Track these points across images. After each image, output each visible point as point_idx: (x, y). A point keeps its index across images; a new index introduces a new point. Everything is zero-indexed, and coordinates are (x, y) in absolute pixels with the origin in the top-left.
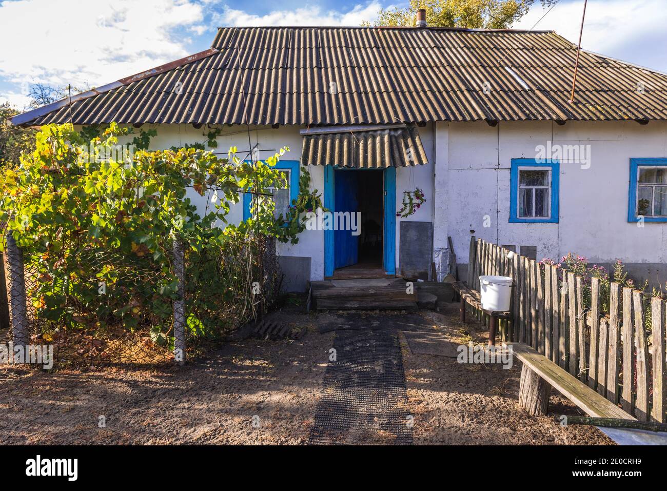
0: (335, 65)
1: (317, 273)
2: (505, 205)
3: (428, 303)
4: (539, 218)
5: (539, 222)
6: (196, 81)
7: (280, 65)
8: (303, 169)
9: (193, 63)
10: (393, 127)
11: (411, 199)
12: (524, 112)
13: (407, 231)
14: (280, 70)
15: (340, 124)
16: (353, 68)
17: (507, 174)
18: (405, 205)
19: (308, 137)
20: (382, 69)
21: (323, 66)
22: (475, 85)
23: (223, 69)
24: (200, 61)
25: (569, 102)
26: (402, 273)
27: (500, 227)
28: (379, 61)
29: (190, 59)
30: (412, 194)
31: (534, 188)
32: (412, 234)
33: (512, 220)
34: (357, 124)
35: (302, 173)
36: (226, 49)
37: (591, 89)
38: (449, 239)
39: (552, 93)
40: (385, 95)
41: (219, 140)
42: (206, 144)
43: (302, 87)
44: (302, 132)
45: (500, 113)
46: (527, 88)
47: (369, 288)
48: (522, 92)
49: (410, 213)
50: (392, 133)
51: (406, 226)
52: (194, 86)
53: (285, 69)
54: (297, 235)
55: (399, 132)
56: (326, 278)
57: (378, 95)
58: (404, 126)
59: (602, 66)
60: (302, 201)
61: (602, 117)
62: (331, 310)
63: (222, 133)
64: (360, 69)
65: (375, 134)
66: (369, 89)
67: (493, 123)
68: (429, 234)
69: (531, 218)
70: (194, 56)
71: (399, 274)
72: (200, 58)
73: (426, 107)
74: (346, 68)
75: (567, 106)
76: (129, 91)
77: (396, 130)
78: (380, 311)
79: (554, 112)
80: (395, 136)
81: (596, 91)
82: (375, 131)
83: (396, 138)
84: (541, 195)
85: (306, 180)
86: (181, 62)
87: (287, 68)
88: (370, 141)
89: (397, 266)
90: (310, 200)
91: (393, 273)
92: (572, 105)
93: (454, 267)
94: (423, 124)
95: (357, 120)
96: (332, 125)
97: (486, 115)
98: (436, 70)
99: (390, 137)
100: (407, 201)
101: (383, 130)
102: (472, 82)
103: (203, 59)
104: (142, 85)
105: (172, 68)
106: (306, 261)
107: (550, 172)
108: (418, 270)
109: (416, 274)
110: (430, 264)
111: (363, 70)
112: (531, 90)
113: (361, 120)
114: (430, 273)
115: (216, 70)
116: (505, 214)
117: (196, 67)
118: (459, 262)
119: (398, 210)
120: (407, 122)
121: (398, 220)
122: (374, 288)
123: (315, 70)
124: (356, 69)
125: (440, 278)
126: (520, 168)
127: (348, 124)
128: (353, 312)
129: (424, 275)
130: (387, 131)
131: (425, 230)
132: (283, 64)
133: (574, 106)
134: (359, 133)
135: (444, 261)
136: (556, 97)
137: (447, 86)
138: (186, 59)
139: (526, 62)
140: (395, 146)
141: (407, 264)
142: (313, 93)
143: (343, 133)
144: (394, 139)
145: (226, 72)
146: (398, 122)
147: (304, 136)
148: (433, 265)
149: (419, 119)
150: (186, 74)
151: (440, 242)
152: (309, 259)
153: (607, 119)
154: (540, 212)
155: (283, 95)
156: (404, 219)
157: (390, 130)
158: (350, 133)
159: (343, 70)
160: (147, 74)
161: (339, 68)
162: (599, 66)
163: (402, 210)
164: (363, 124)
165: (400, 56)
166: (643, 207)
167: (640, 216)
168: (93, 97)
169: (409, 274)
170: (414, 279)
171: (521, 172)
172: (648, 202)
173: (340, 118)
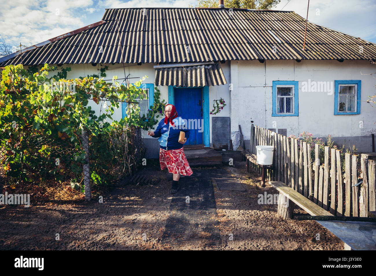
0: (173, 29)
2: (270, 107)
4: (288, 114)
5: (288, 116)
6: (93, 39)
8: (156, 88)
9: (90, 29)
10: (206, 63)
11: (218, 104)
12: (279, 55)
13: (216, 123)
14: (142, 33)
15: (176, 62)
16: (183, 31)
17: (270, 89)
18: (215, 107)
19: (159, 70)
20: (200, 31)
21: (166, 29)
22: (252, 40)
23: (109, 32)
24: (95, 28)
25: (303, 49)
26: (214, 146)
27: (267, 119)
28: (198, 27)
29: (89, 27)
30: (218, 101)
31: (285, 97)
32: (219, 124)
33: (273, 115)
34: (186, 62)
35: (155, 91)
36: (110, 21)
37: (314, 43)
38: (240, 126)
39: (294, 45)
40: (202, 46)
41: (107, 72)
42: (100, 75)
43: (154, 42)
44: (155, 67)
45: (266, 55)
46: (280, 42)
47: (195, 155)
48: (278, 44)
49: (217, 112)
50: (206, 67)
51: (215, 120)
52: (92, 42)
53: (144, 31)
54: (154, 126)
55: (210, 66)
57: (198, 46)
58: (213, 63)
59: (319, 31)
60: (156, 107)
61: (320, 58)
63: (109, 68)
64: (187, 31)
65: (196, 67)
66: (193, 43)
67: (262, 61)
68: (228, 124)
69: (284, 114)
70: (92, 25)
71: (212, 147)
72: (96, 26)
73: (225, 52)
74: (179, 30)
75: (301, 52)
76: (55, 46)
77: (208, 65)
78: (202, 167)
79: (295, 55)
81: (317, 44)
83: (209, 70)
84: (289, 101)
85: (157, 95)
86: (85, 29)
88: (194, 72)
89: (211, 142)
90: (160, 106)
91: (209, 146)
92: (304, 51)
93: (243, 142)
94: (223, 61)
95: (186, 60)
96: (172, 63)
97: (258, 57)
98: (230, 32)
99: (205, 69)
100: (216, 105)
101: (201, 65)
102: (250, 38)
104: (62, 42)
105: (79, 32)
107: (293, 88)
108: (223, 144)
109: (222, 146)
110: (229, 141)
111: (189, 32)
112: (282, 43)
113: (188, 60)
114: (229, 145)
115: (104, 33)
116: (270, 112)
117: (93, 31)
118: (245, 139)
119: (211, 110)
120: (214, 60)
121: (211, 116)
122: (197, 155)
123: (162, 32)
124: (185, 31)
125: (235, 148)
126: (277, 86)
127: (181, 62)
129: (226, 147)
130: (203, 66)
131: (226, 121)
132: (143, 29)
134: (187, 67)
135: (237, 139)
136: (296, 47)
137: (236, 40)
138: (87, 27)
139: (279, 28)
140: (208, 74)
141: (216, 141)
142: (161, 45)
143: (178, 68)
144: (207, 71)
145: (110, 34)
146: (210, 61)
147: (156, 69)
148: (231, 141)
149: (221, 59)
150: (88, 35)
151: (234, 128)
153: (323, 59)
154: (288, 110)
155: (144, 46)
156: (214, 116)
157: (205, 65)
158: (182, 67)
159: (178, 32)
160: (65, 36)
161: (175, 31)
163: (213, 111)
164: (189, 62)
165: (210, 24)
166: (342, 106)
167: (340, 112)
168: (34, 50)
169: (218, 146)
170: (220, 149)
171: (278, 88)
172: (344, 104)
173: (176, 59)
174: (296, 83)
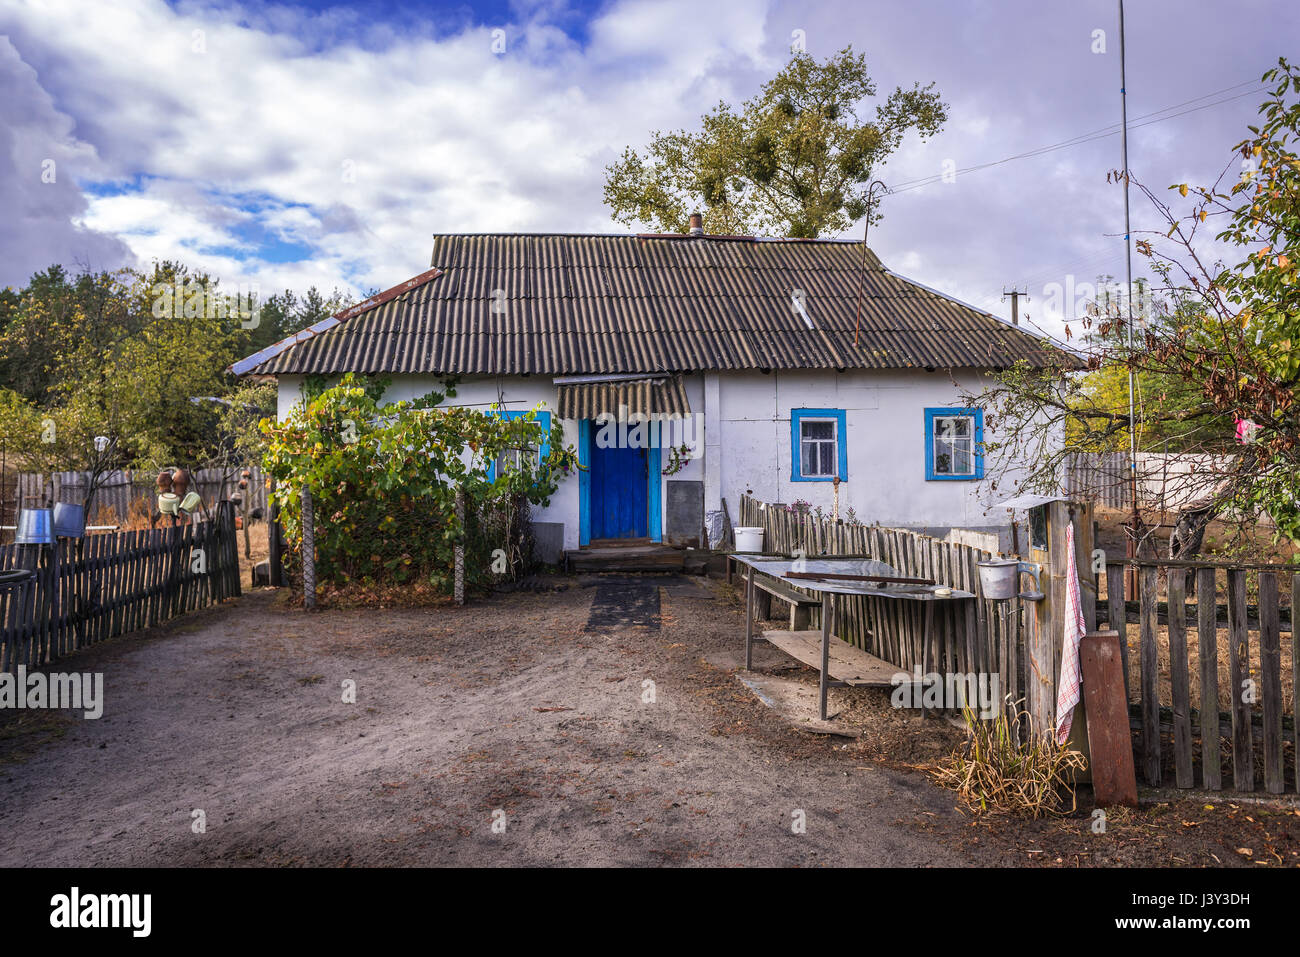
0: (589, 294)
1: (572, 541)
2: (786, 461)
3: (695, 568)
4: (824, 476)
5: (825, 480)
6: (425, 317)
7: (522, 295)
8: (555, 422)
9: (413, 290)
10: (657, 375)
11: (677, 456)
12: (800, 359)
13: (675, 492)
14: (523, 301)
15: (597, 373)
16: (610, 298)
17: (787, 426)
18: (672, 461)
19: (563, 386)
20: (645, 300)
21: (574, 295)
22: (751, 323)
23: (453, 299)
24: (421, 287)
25: (854, 345)
26: (670, 541)
27: (781, 487)
28: (642, 289)
29: (410, 285)
30: (678, 450)
31: (818, 442)
32: (681, 496)
33: (794, 478)
34: (615, 373)
35: (553, 426)
36: (451, 269)
37: (883, 328)
38: (723, 500)
39: (837, 333)
40: (647, 336)
41: (457, 388)
42: (444, 393)
43: (551, 326)
44: (556, 381)
45: (774, 359)
46: (810, 327)
47: (632, 553)
48: (804, 333)
49: (676, 471)
50: (655, 382)
51: (673, 486)
52: (424, 324)
53: (528, 299)
54: (550, 497)
55: (663, 381)
56: (581, 547)
57: (639, 336)
58: (668, 374)
59: (907, 296)
60: (556, 458)
61: (883, 365)
62: (590, 572)
63: (462, 380)
64: (618, 299)
65: (636, 383)
66: (629, 329)
67: (766, 371)
68: (700, 496)
69: (816, 476)
70: (413, 280)
71: (666, 543)
72: (423, 282)
73: (693, 352)
74: (601, 297)
75: (849, 351)
76: (350, 331)
77: (659, 379)
78: (643, 573)
79: (834, 360)
80: (657, 386)
81: (888, 331)
82: (636, 380)
83: (659, 388)
84: (827, 450)
85: (558, 434)
86: (400, 289)
87: (530, 298)
88: (630, 390)
89: (664, 533)
90: (565, 455)
91: (660, 541)
92: (856, 349)
94: (688, 372)
95: (616, 367)
96: (588, 373)
97: (758, 363)
98: (709, 301)
99: (653, 387)
100: (673, 457)
101: (646, 379)
102: (749, 319)
103: (425, 284)
104: (362, 322)
105: (390, 297)
106: (558, 528)
107: (836, 424)
108: (689, 538)
109: (686, 542)
110: (701, 530)
111: (622, 300)
112: (815, 330)
113: (620, 369)
114: (701, 540)
115: (444, 300)
116: (787, 472)
117: (420, 295)
119: (664, 467)
120: (672, 371)
121: (664, 480)
122: (636, 553)
123: (565, 300)
124: (614, 300)
125: (713, 545)
126: (802, 419)
127: (606, 373)
128: (614, 573)
129: (694, 543)
130: (650, 380)
131: (695, 490)
132: (526, 293)
133: (857, 351)
134: (618, 382)
135: (716, 525)
136: (841, 339)
137: (719, 324)
138: (403, 285)
139: (818, 290)
140: (658, 397)
141: (675, 530)
142: (565, 333)
143: (600, 383)
144: (656, 390)
145: (457, 302)
146: (661, 371)
147: (559, 385)
148: (705, 530)
149: (685, 367)
150: (410, 305)
151: (712, 504)
152: (561, 526)
153: (889, 367)
154: (828, 468)
155: (531, 335)
156: (670, 478)
157: (653, 379)
158: (608, 383)
159: (598, 300)
160: (365, 306)
161: (593, 297)
162: (903, 295)
163: (669, 468)
164: (623, 373)
165: (665, 280)
166: (943, 462)
167: (940, 474)
168: (313, 338)
169: (678, 542)
170: (683, 548)
171: (803, 423)
172: (948, 458)
173: (597, 366)
174: (841, 414)
